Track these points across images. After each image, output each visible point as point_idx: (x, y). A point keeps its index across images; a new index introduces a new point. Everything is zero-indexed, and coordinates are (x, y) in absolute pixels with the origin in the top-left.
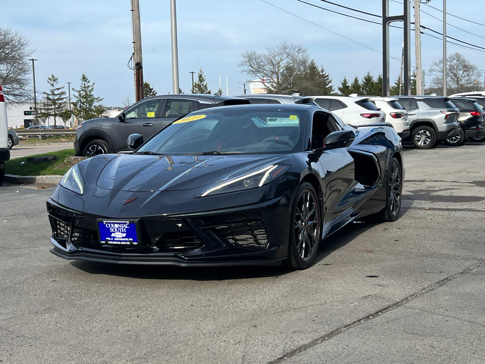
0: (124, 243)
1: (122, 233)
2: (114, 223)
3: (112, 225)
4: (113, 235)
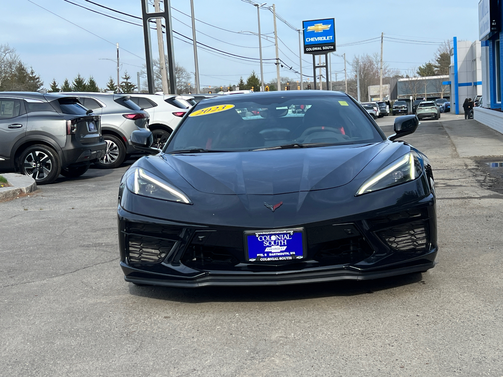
0: (283, 258)
1: (281, 246)
2: (271, 235)
3: (268, 237)
4: (267, 250)
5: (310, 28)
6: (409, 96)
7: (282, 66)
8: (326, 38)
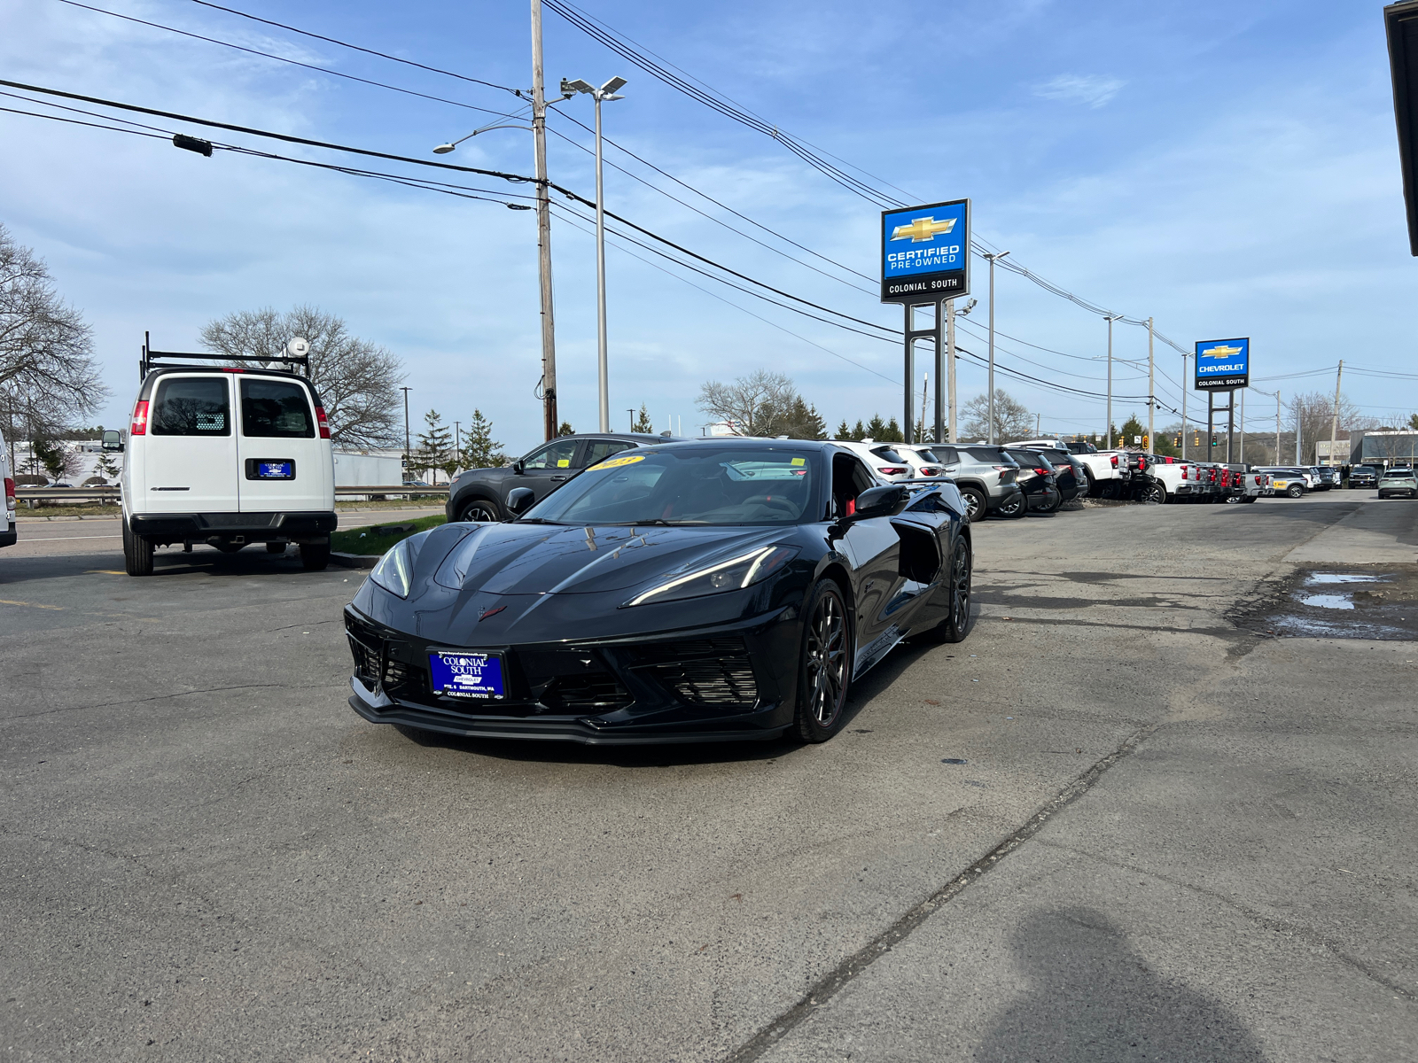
0: (478, 696)
1: (474, 675)
2: (459, 657)
3: (456, 660)
4: (456, 679)
5: (1207, 353)
8: (1233, 367)
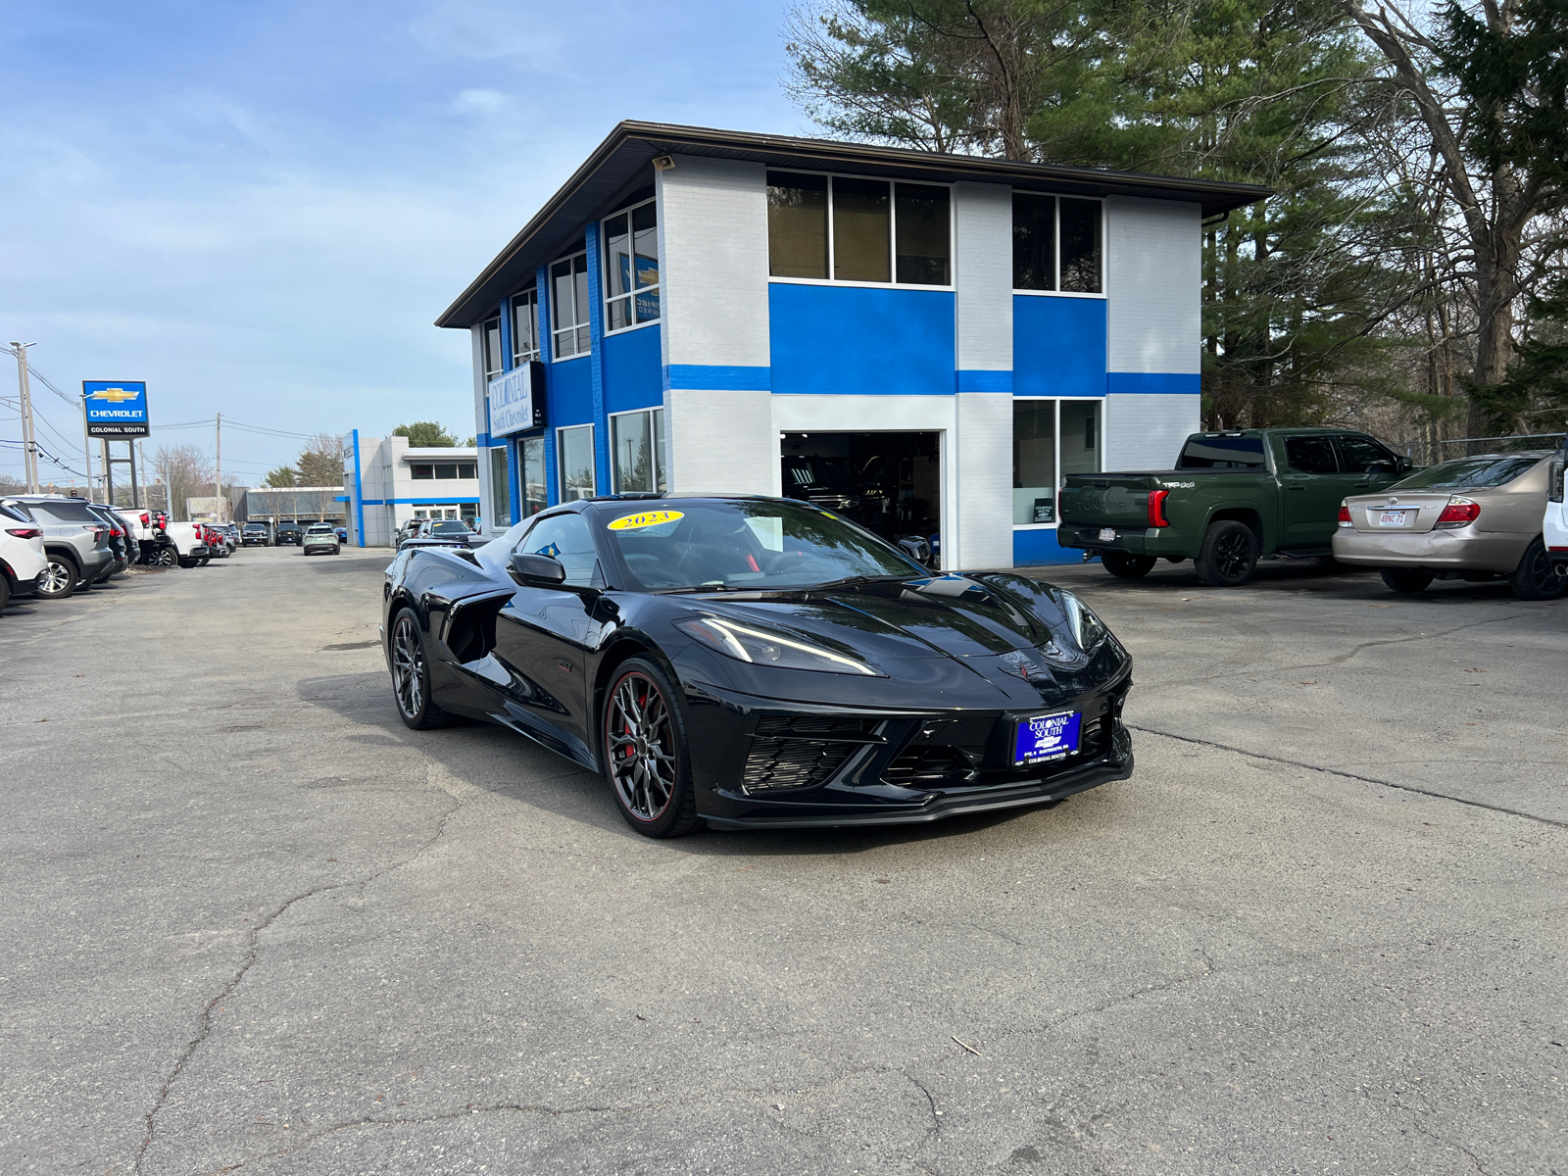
0: (1056, 756)
3: (1042, 724)
5: (98, 395)
6: (268, 517)
7: (41, 456)
8: (131, 414)
